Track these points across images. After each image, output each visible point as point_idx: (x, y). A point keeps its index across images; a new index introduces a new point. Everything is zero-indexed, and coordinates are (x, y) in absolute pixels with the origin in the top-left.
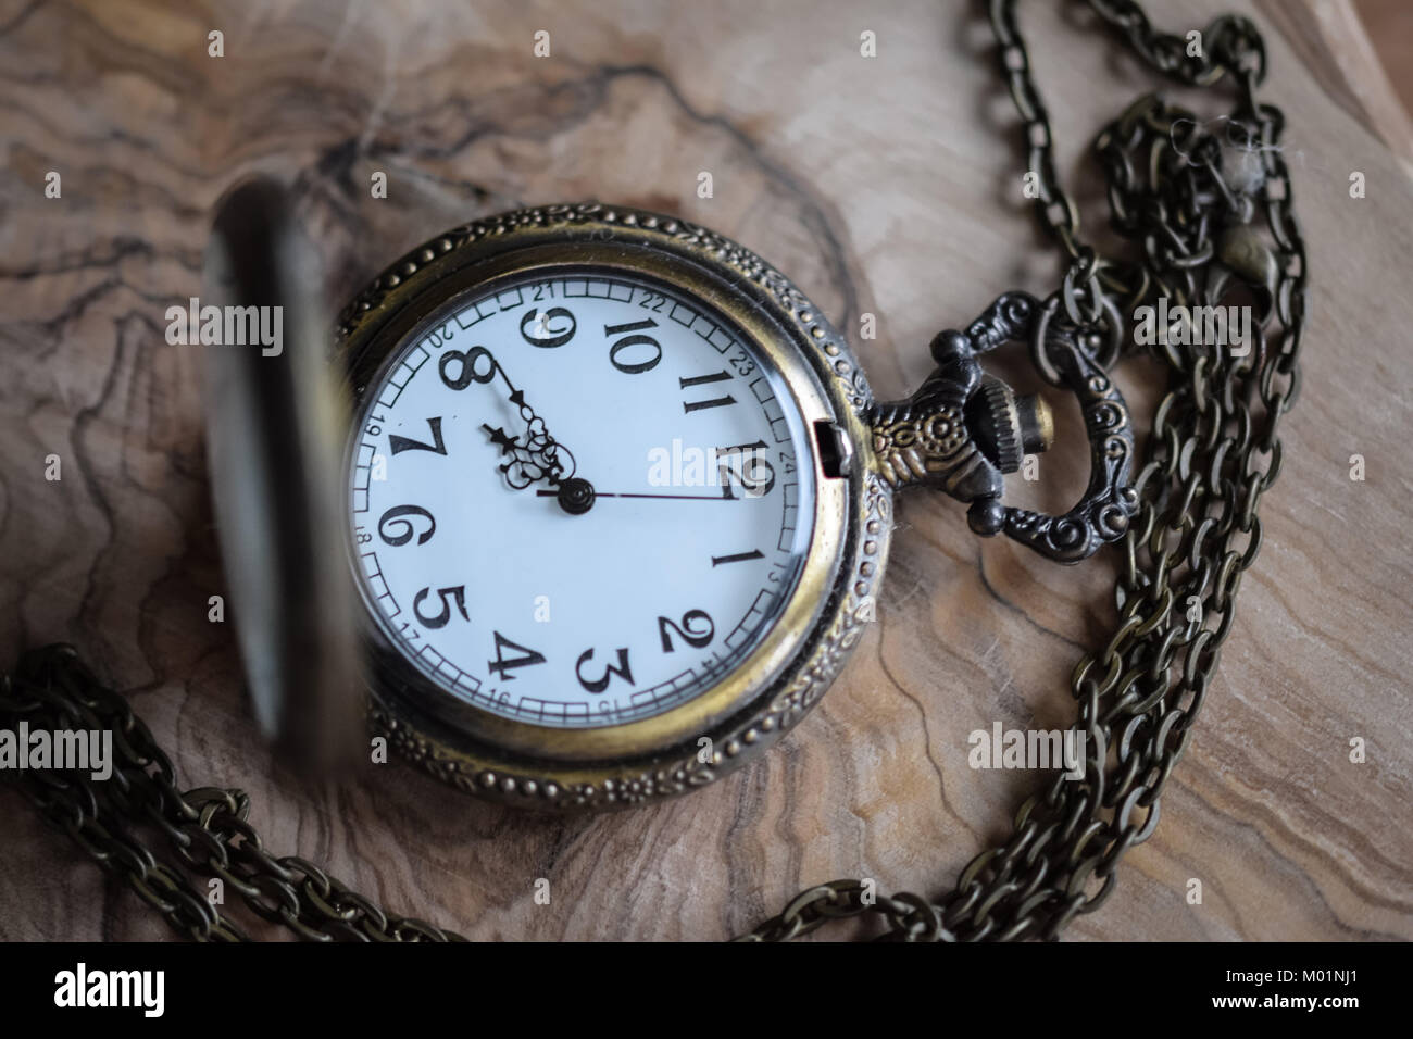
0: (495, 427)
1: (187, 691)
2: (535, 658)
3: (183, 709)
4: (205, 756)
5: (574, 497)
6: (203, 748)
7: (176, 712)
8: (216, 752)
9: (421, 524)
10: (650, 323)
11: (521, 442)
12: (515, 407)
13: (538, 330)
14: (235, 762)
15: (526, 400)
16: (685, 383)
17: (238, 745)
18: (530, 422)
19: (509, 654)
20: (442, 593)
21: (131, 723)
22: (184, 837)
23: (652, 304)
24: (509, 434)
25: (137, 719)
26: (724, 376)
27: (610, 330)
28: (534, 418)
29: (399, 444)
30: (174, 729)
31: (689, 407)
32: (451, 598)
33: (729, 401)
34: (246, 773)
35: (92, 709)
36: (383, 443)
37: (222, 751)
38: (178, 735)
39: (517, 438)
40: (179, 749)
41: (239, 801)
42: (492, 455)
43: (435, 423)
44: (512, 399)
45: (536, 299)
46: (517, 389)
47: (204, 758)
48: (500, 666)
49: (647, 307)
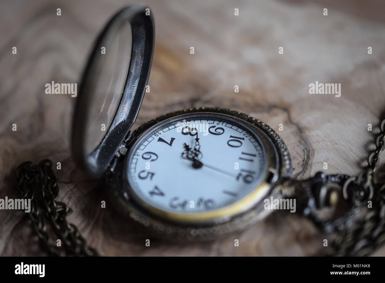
0: (187, 144)
1: (75, 187)
2: (162, 194)
3: (71, 190)
4: (69, 200)
5: (197, 165)
6: (70, 199)
7: (69, 190)
8: (72, 201)
9: (154, 157)
10: (243, 139)
11: (192, 150)
12: (195, 141)
13: (213, 130)
14: (75, 204)
15: (199, 141)
16: (243, 153)
17: (79, 201)
18: (196, 145)
19: (156, 191)
20: (149, 173)
21: (55, 185)
22: (49, 210)
23: (246, 135)
24: (190, 147)
25: (57, 185)
26: (255, 156)
27: (231, 137)
28: (198, 145)
29: (160, 140)
30: (65, 193)
31: (240, 158)
32: (150, 175)
33: (252, 161)
34: (76, 208)
35: (48, 179)
36: (157, 138)
37: (74, 201)
38: (66, 194)
39: (191, 149)
40: (64, 197)
41: (69, 211)
42: (183, 150)
43: (173, 139)
44: (196, 139)
45: (217, 124)
46: (198, 138)
47: (68, 201)
48: (152, 193)
49: (244, 135)
